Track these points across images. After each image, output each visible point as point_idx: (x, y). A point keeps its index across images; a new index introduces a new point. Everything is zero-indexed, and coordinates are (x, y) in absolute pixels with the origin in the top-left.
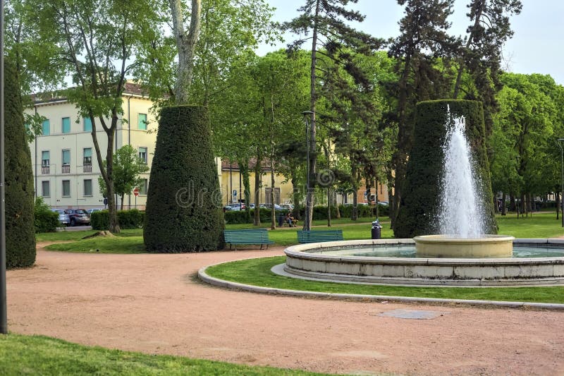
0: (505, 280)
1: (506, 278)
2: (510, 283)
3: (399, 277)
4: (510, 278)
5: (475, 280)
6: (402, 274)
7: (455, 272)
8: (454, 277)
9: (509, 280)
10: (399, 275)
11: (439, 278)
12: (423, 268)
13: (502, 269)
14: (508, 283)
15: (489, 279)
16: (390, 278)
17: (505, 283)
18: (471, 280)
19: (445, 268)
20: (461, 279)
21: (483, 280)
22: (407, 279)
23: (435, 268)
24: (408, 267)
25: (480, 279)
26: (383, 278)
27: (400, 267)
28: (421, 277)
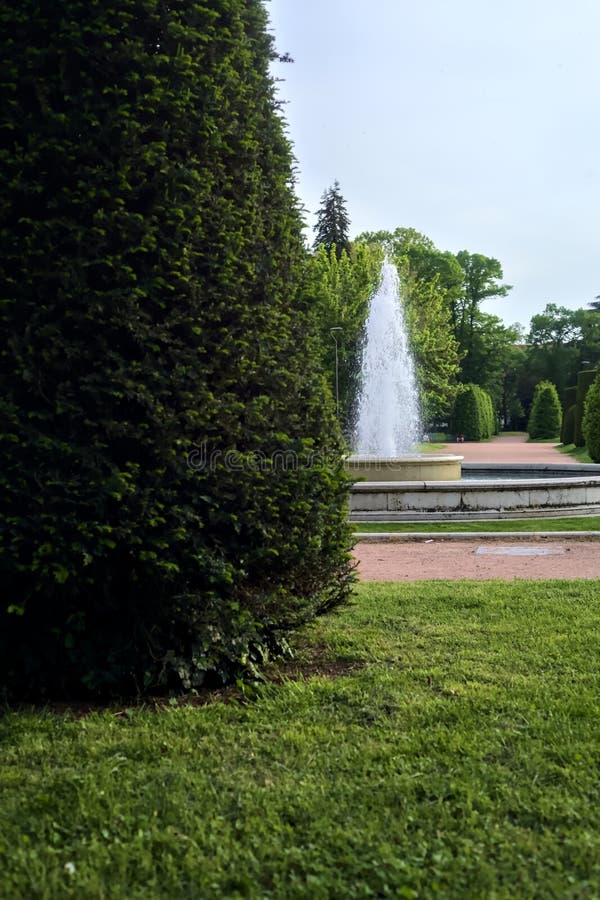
0: (530, 510)
1: (531, 507)
2: (537, 515)
3: (379, 510)
4: (536, 506)
5: (493, 511)
6: (385, 507)
7: (464, 500)
8: (463, 507)
9: (535, 510)
10: (378, 507)
11: (440, 509)
12: (417, 495)
13: (525, 495)
14: (535, 514)
15: (510, 508)
16: (365, 513)
17: (530, 514)
18: (487, 512)
19: (450, 494)
20: (473, 510)
21: (502, 511)
22: (392, 513)
23: (435, 495)
24: (394, 496)
25: (498, 510)
26: (353, 513)
27: (381, 496)
28: (414, 509)
